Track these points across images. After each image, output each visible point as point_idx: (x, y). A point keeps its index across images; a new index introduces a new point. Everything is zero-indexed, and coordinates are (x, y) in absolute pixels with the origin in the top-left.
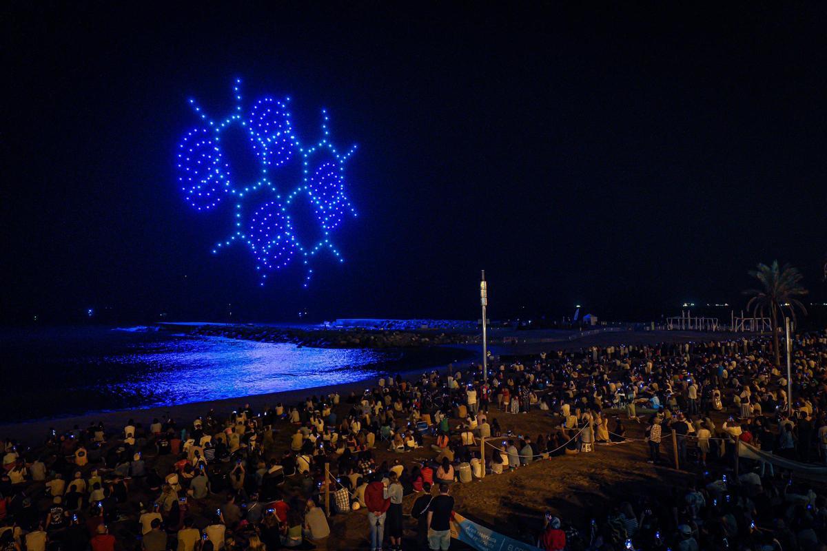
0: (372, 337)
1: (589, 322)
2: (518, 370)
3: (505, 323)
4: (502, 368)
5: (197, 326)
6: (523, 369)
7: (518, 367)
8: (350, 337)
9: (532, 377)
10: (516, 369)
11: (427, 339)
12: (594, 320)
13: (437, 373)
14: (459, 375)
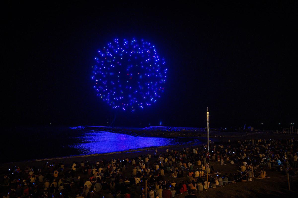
0: (164, 133)
1: (250, 129)
2: (221, 147)
3: (216, 129)
4: (215, 146)
5: (98, 127)
6: (223, 147)
7: (221, 146)
8: (155, 133)
9: (226, 150)
10: (220, 147)
11: (185, 135)
12: (252, 129)
13: (189, 148)
14: (197, 149)
